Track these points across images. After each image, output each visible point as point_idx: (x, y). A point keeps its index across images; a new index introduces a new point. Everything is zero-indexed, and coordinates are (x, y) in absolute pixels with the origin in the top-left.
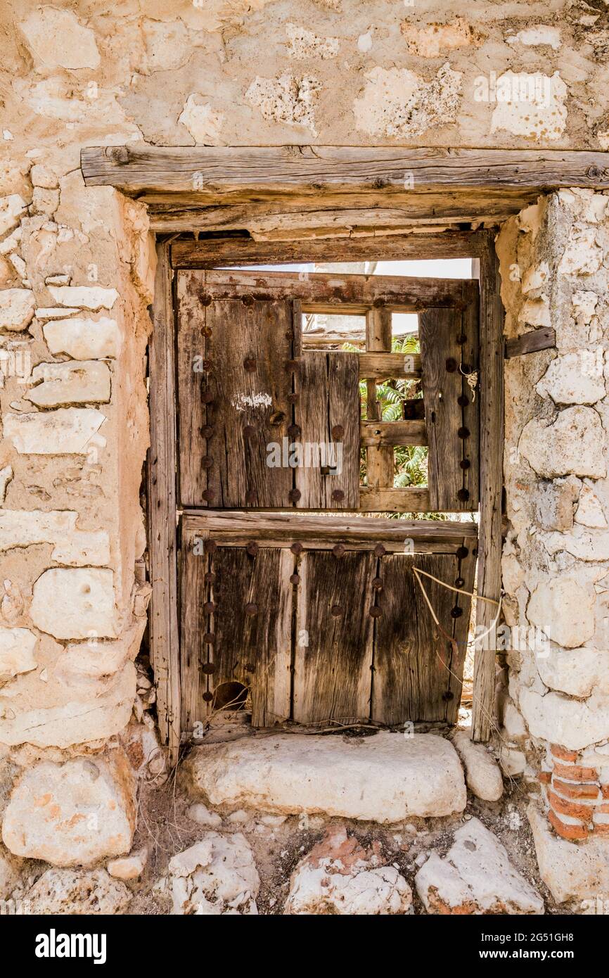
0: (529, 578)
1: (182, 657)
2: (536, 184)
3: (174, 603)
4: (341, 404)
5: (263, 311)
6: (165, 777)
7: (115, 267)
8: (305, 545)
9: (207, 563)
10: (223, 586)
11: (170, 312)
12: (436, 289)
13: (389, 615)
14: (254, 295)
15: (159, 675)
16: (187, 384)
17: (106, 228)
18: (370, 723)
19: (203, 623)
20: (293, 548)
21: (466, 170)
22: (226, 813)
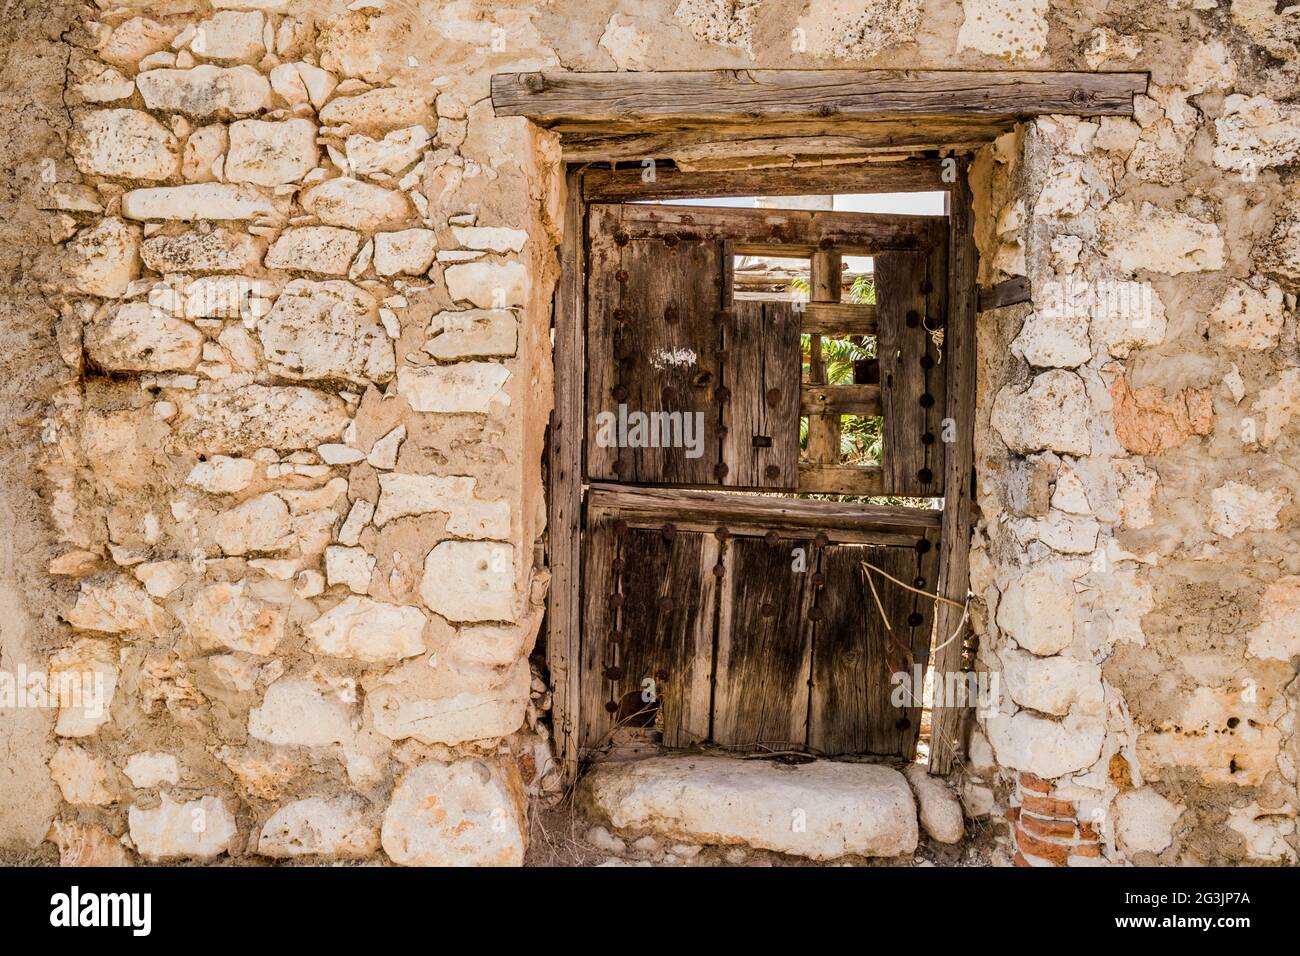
0: (1000, 575)
1: (583, 659)
2: (1010, 110)
3: (576, 592)
4: (778, 363)
5: (688, 253)
6: (560, 796)
7: (525, 206)
8: (732, 530)
9: (615, 548)
10: (633, 575)
11: (580, 253)
12: (895, 227)
13: (831, 619)
14: (679, 234)
15: (557, 676)
16: (598, 337)
17: (517, 163)
18: (806, 750)
19: (609, 618)
20: (717, 533)
21: (926, 95)
22: (631, 838)
